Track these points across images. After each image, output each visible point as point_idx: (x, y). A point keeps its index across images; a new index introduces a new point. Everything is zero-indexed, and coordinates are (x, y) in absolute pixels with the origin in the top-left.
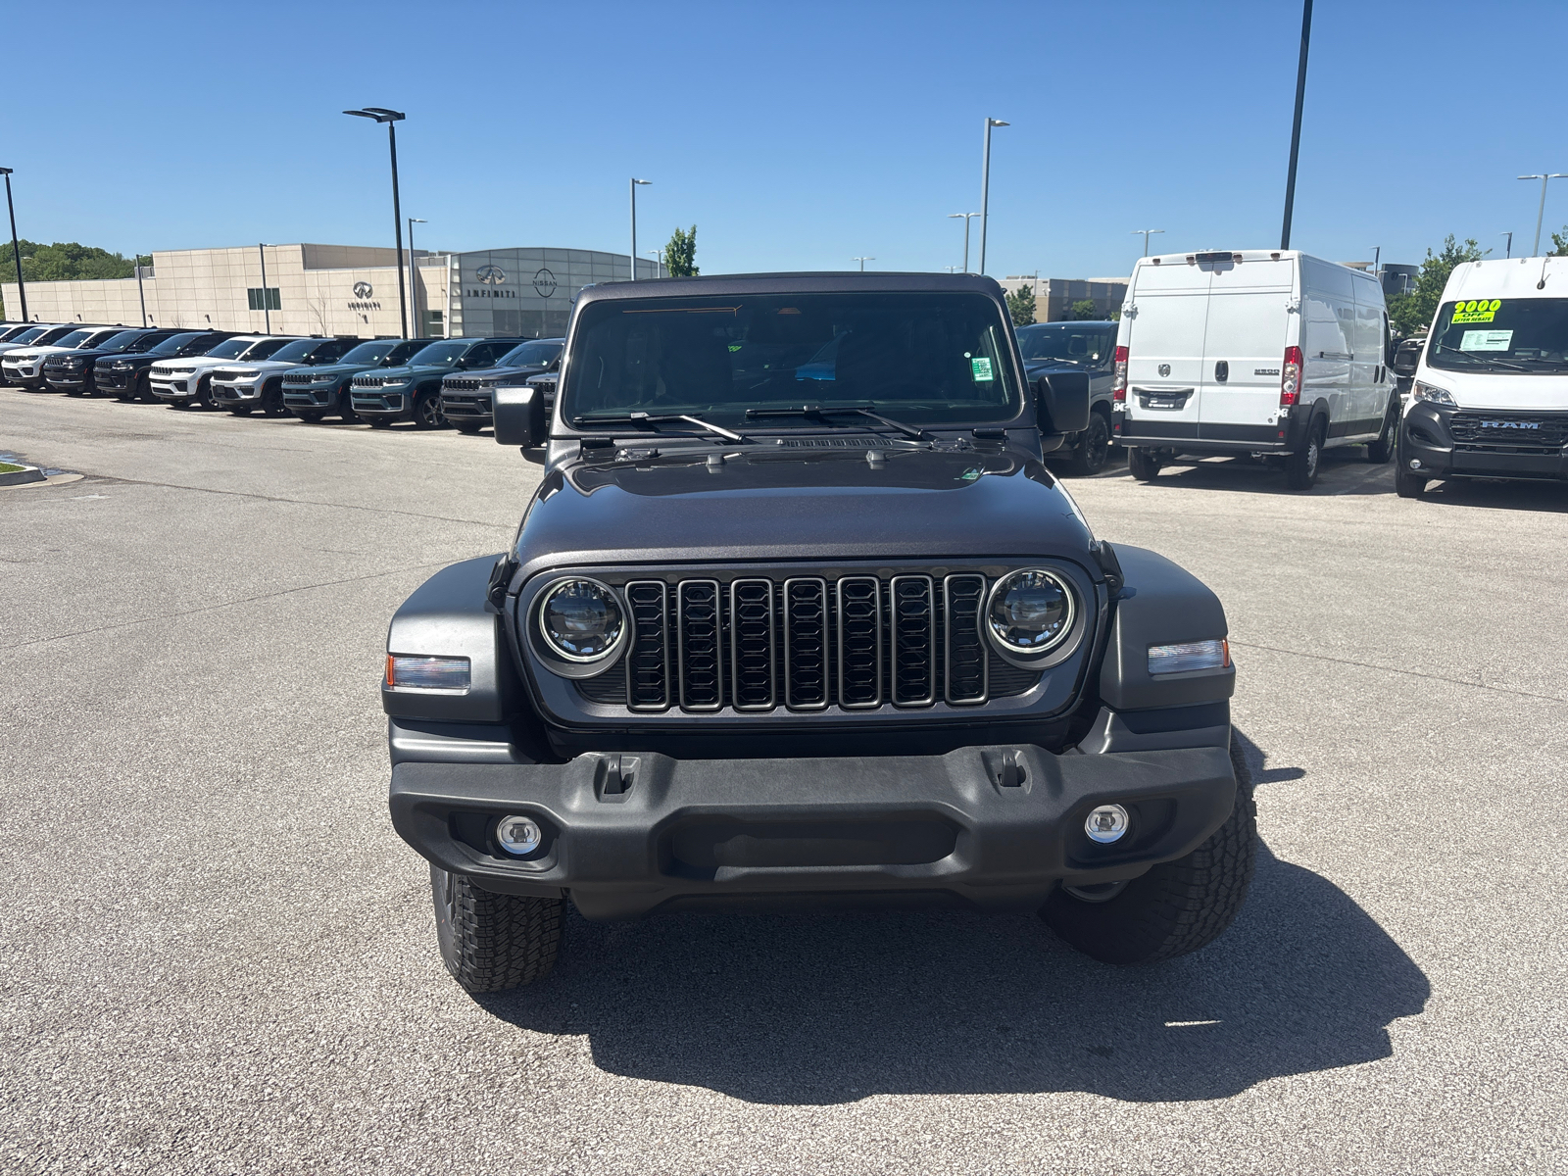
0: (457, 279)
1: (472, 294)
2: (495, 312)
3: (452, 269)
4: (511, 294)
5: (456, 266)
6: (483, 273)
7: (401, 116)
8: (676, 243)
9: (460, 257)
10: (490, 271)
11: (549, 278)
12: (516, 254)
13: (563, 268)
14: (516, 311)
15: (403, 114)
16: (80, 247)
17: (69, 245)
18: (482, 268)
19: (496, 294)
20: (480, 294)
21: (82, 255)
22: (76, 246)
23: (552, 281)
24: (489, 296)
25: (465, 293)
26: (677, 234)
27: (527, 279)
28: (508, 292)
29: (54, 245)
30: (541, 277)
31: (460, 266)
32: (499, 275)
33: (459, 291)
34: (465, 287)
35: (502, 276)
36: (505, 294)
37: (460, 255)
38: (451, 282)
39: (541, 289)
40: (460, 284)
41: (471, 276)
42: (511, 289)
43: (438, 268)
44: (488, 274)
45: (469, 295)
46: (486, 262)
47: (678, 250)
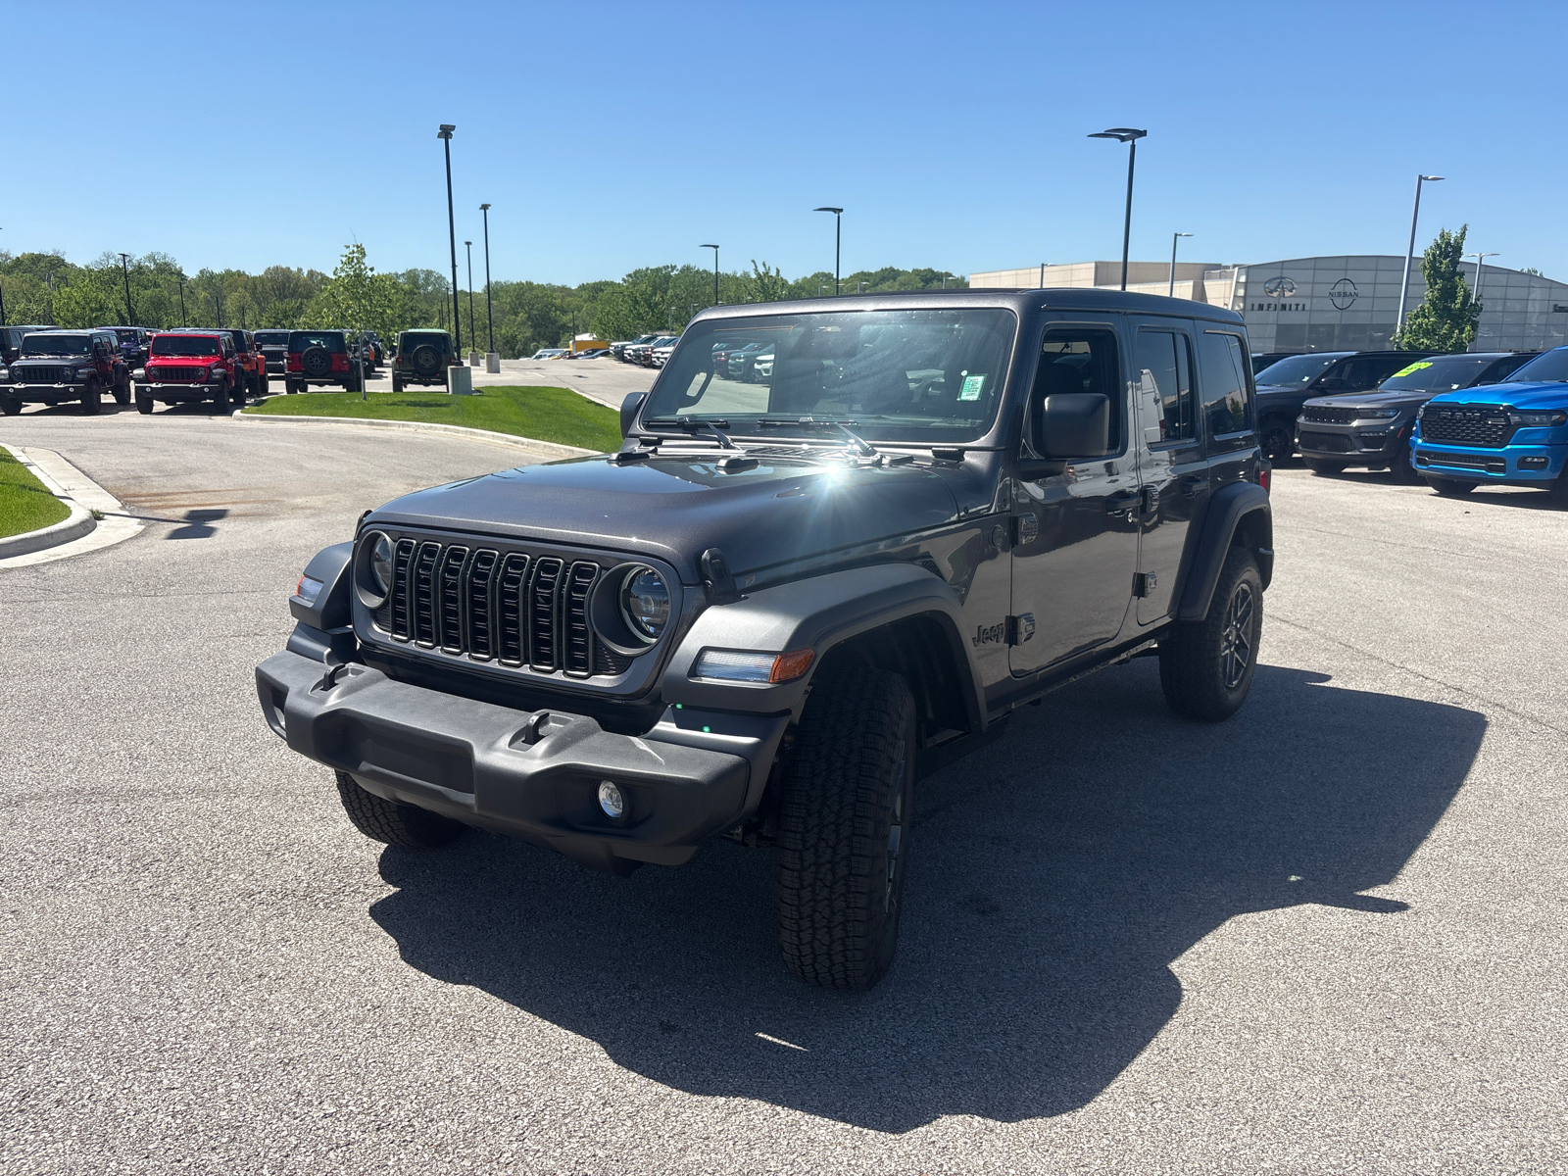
0: (1241, 292)
1: (1256, 307)
2: (1278, 325)
3: (1237, 282)
4: (1300, 307)
5: (1243, 279)
6: (1272, 286)
7: (1143, 134)
8: (1438, 246)
9: (1249, 269)
10: (1279, 283)
11: (1350, 288)
12: (1316, 264)
13: (1368, 276)
14: (1305, 325)
15: (1146, 131)
16: (933, 271)
17: (925, 270)
18: (1270, 281)
19: (1284, 307)
20: (1265, 307)
21: (933, 279)
22: (930, 271)
23: (1353, 291)
24: (1275, 309)
25: (1249, 307)
26: (1442, 236)
27: (1325, 290)
28: (1297, 305)
29: (914, 270)
30: (1339, 288)
31: (1247, 278)
32: (1290, 286)
33: (1242, 305)
34: (1249, 302)
35: (1293, 288)
36: (1293, 307)
37: (1249, 267)
38: (1235, 296)
39: (1338, 301)
40: (1245, 298)
41: (1259, 290)
42: (1301, 301)
43: (1223, 282)
44: (1278, 287)
45: (1253, 309)
46: (1277, 273)
47: (1440, 255)
